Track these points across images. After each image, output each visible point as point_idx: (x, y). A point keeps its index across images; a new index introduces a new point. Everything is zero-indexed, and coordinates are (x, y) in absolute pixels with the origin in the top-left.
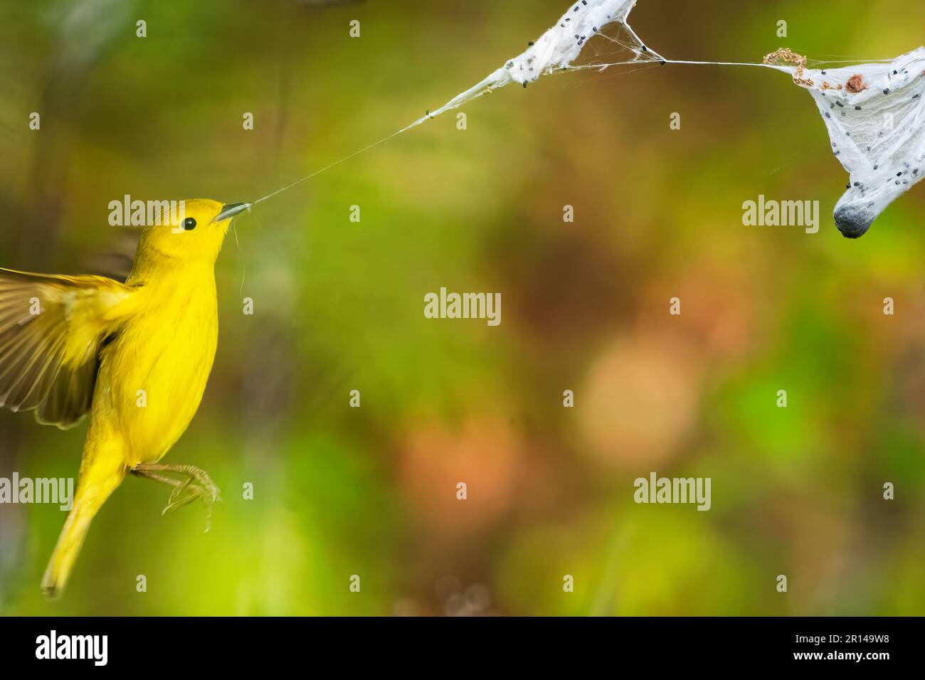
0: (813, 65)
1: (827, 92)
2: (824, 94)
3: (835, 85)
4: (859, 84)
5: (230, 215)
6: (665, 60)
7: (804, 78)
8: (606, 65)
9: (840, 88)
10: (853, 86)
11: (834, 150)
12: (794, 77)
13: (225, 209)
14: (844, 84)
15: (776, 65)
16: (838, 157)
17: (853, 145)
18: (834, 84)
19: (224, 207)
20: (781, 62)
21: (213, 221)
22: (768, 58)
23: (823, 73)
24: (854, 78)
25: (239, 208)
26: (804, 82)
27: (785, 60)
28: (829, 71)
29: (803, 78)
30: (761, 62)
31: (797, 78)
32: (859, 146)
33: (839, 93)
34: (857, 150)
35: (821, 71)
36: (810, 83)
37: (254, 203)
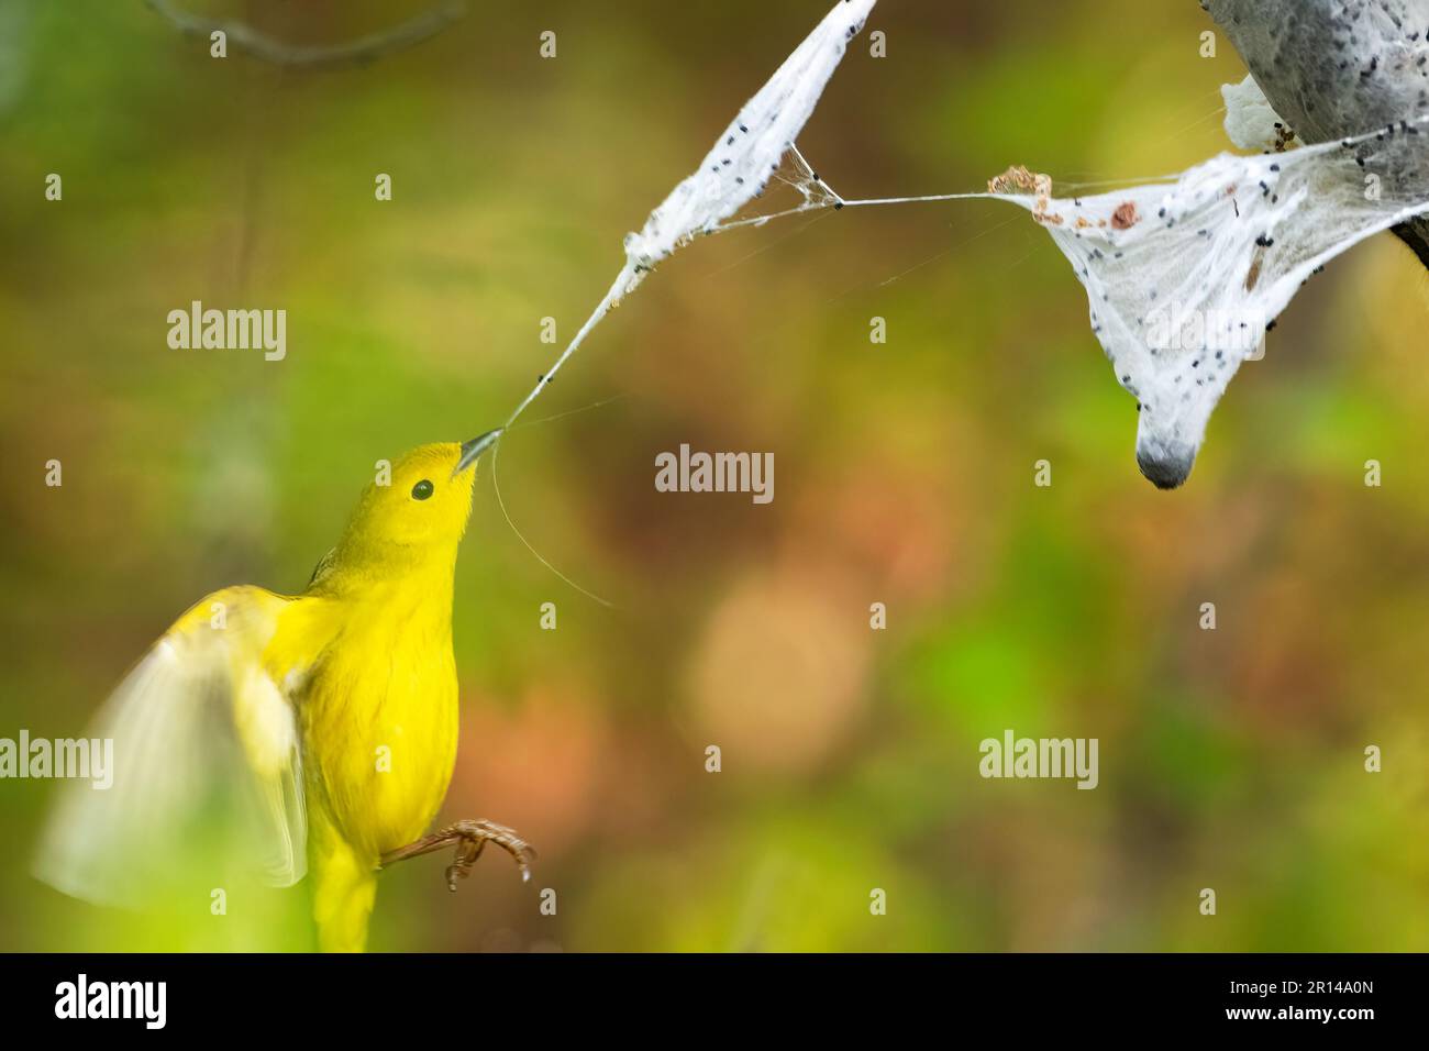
0: (1062, 191)
1: (1084, 232)
2: (1078, 236)
3: (1095, 220)
4: (1131, 216)
5: (475, 457)
6: (843, 202)
7: (1050, 212)
8: (765, 219)
9: (1103, 224)
10: (1122, 219)
11: (1094, 324)
12: (1034, 211)
13: (465, 449)
14: (1108, 218)
15: (1006, 192)
16: (1099, 335)
17: (1116, 316)
18: (1093, 219)
19: (463, 448)
20: (1014, 188)
21: (454, 475)
22: (994, 184)
23: (1076, 204)
24: (1124, 206)
25: (486, 442)
26: (1048, 218)
27: (1021, 185)
28: (1085, 201)
29: (1047, 213)
30: (985, 189)
31: (1039, 212)
32: (1125, 317)
33: (1102, 233)
34: (1122, 324)
35: (1072, 202)
36: (1057, 220)
37: (505, 428)
